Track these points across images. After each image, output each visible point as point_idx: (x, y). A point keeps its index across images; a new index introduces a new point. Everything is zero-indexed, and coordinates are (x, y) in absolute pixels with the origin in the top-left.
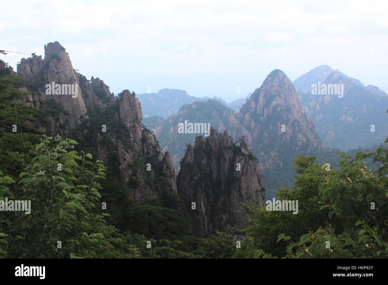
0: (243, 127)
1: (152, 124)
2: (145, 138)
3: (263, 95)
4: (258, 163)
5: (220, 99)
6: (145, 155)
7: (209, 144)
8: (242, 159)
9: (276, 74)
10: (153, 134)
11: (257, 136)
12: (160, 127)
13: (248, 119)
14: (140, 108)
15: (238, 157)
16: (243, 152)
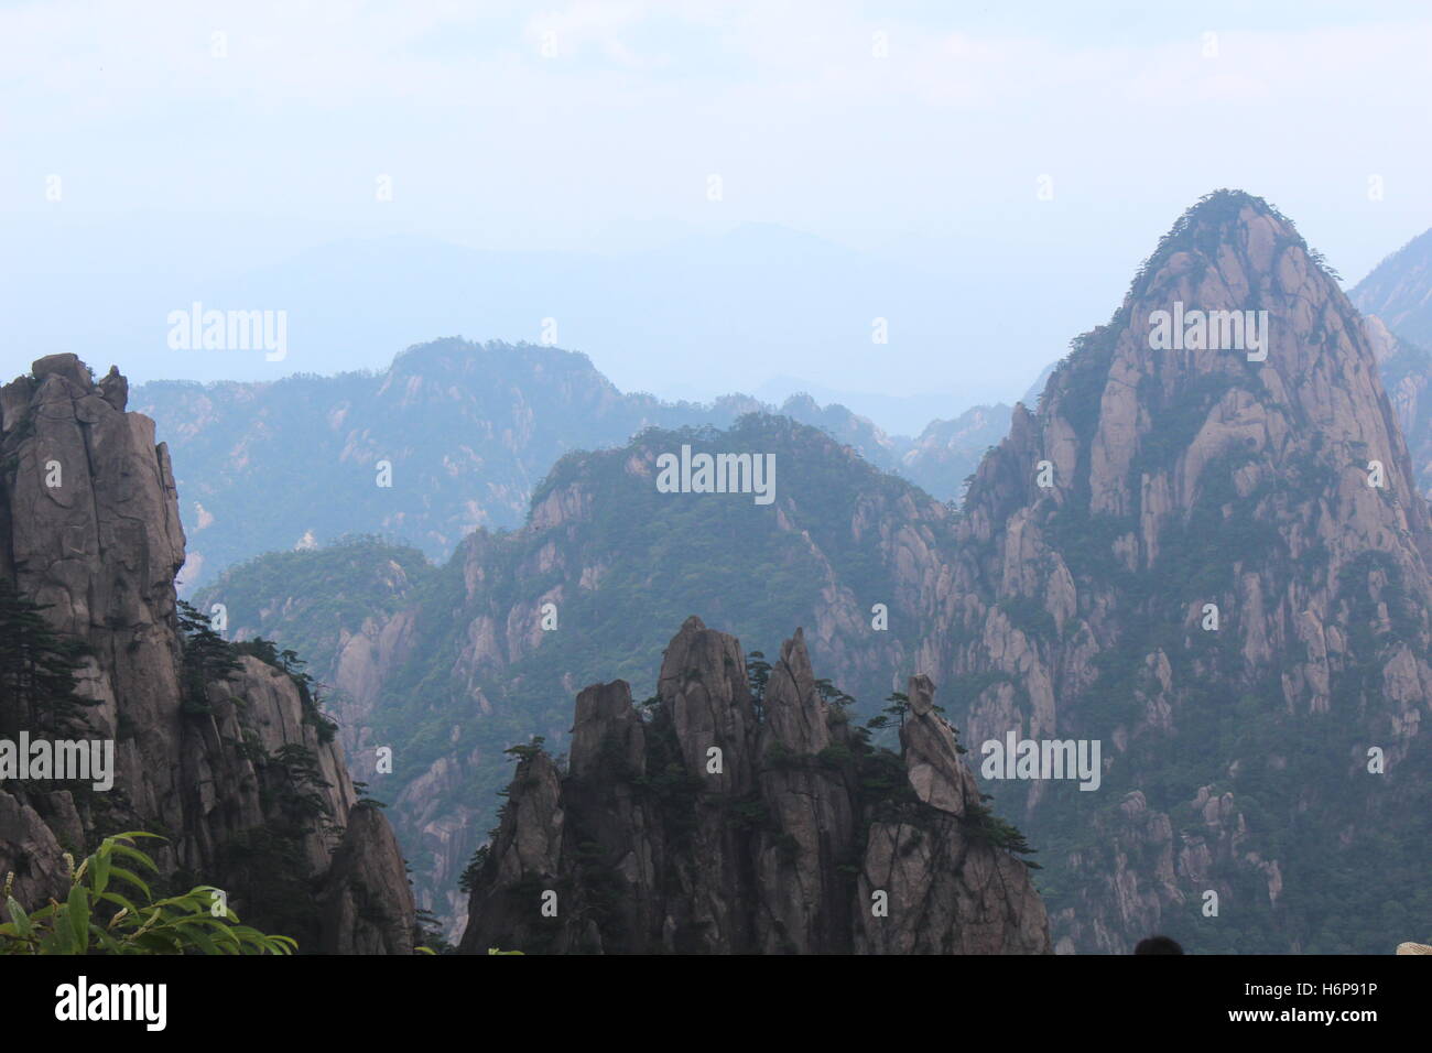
0: (993, 611)
1: (341, 597)
2: (204, 701)
3: (1134, 376)
4: (1031, 870)
5: (838, 412)
6: (204, 825)
7: (673, 737)
8: (915, 842)
9: (1223, 228)
10: (294, 669)
11: (1096, 671)
12: (398, 617)
13: (1029, 552)
14: (168, 488)
15: (883, 834)
16: (924, 795)
